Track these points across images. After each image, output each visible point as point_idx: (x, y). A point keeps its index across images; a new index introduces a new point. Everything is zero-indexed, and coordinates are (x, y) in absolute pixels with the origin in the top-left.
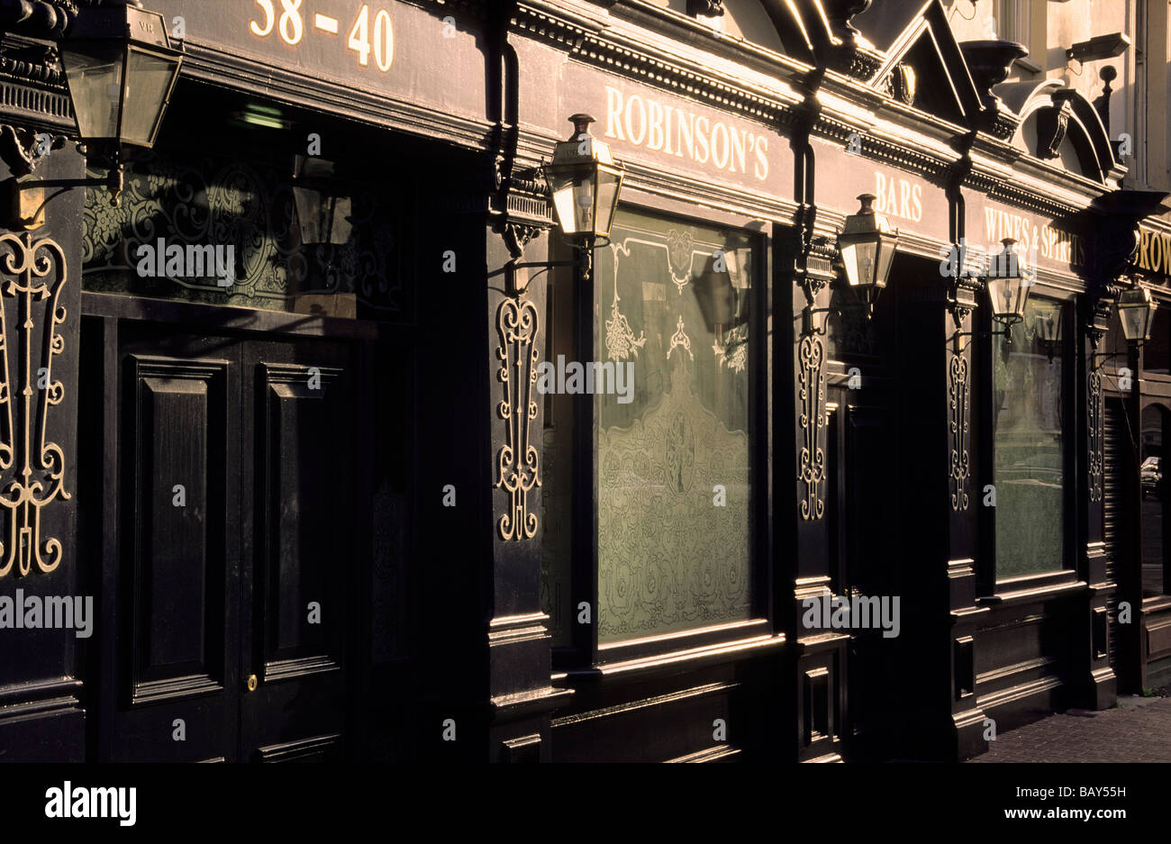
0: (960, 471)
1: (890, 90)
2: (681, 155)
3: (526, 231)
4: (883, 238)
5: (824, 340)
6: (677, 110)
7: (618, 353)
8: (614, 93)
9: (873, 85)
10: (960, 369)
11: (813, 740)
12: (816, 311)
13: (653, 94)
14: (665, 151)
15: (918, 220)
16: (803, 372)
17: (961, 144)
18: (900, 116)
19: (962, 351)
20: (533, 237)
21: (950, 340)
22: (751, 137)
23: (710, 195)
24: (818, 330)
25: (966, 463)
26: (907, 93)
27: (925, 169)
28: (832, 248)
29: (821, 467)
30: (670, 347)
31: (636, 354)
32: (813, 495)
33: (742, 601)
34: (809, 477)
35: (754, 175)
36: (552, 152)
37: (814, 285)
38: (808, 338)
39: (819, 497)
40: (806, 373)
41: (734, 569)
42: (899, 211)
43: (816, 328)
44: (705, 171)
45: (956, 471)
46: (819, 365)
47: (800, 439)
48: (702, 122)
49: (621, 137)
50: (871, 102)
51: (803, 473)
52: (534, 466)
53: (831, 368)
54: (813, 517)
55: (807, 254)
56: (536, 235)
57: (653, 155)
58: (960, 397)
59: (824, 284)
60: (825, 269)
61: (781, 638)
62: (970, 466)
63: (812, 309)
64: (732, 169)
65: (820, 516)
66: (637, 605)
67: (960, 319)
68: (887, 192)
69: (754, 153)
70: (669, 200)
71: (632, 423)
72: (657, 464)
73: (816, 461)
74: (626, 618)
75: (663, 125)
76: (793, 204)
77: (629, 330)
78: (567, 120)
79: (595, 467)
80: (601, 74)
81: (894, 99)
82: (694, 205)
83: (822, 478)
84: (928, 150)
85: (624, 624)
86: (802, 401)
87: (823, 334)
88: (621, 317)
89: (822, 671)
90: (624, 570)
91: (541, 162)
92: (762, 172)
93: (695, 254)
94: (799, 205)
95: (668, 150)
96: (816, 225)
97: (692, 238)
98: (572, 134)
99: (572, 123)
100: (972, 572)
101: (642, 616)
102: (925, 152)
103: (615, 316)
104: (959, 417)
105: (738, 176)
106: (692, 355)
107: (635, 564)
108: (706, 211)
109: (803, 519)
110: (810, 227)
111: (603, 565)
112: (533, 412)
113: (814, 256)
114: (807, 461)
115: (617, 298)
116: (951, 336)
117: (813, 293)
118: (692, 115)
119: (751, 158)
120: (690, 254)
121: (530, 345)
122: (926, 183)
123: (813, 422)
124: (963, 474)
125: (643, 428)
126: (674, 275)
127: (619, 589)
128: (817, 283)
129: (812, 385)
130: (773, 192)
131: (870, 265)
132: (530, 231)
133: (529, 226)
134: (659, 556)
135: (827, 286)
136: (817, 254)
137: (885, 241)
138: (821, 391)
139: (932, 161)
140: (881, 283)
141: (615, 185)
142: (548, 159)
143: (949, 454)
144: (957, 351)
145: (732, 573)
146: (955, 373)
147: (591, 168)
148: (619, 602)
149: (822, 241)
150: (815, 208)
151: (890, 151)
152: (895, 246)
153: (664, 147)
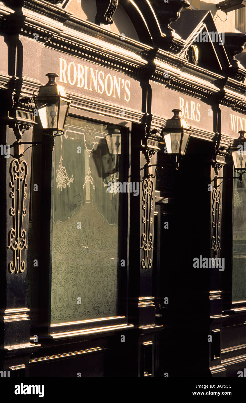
0: (216, 246)
1: (187, 57)
2: (92, 90)
3: (24, 127)
4: (184, 131)
5: (154, 180)
6: (90, 68)
7: (61, 185)
8: (63, 61)
9: (180, 55)
10: (217, 195)
11: (145, 376)
12: (151, 166)
13: (80, 61)
14: (85, 88)
15: (199, 121)
16: (144, 196)
17: (220, 83)
18: (192, 70)
19: (218, 186)
20: (26, 130)
21: (212, 181)
22: (123, 80)
23: (104, 109)
24: (152, 175)
25: (219, 243)
26: (195, 59)
27: (202, 96)
28: (159, 135)
29: (151, 243)
30: (84, 182)
31: (69, 186)
32: (147, 256)
33: (114, 307)
34: (146, 248)
35: (124, 99)
36: (38, 90)
37: (150, 153)
38: (146, 179)
39: (150, 257)
40: (146, 196)
41: (110, 291)
42: (190, 117)
43: (150, 174)
44: (102, 98)
45: (214, 246)
46: (152, 193)
47: (142, 229)
48: (101, 74)
49: (66, 82)
50: (178, 64)
51: (143, 245)
52: (24, 239)
53: (156, 194)
54: (147, 267)
55: (147, 138)
56: (28, 129)
57: (80, 90)
58: (217, 209)
59: (155, 153)
60: (155, 145)
61: (132, 326)
62: (221, 244)
63: (149, 165)
64: (114, 96)
65: (150, 267)
66: (67, 307)
67: (218, 170)
68: (184, 107)
69: (124, 88)
70: (85, 111)
71: (67, 219)
72: (77, 239)
73: (149, 240)
74: (63, 313)
75: (84, 76)
76: (142, 114)
77: (67, 174)
78: (45, 75)
79: (51, 240)
80: (57, 52)
81: (189, 62)
82: (97, 114)
83: (152, 249)
84: (204, 87)
85: (61, 315)
86: (143, 210)
87: (154, 177)
88: (64, 168)
89: (149, 343)
90: (62, 290)
91: (33, 95)
92: (127, 98)
93: (96, 137)
94: (144, 114)
95: (86, 88)
96: (152, 124)
97: (95, 130)
98: (47, 82)
99: (48, 77)
100: (220, 297)
101: (70, 312)
102: (202, 88)
103: (61, 168)
104: (216, 219)
105: (116, 100)
106: (94, 187)
107: (67, 287)
108: (102, 117)
109: (142, 268)
110: (149, 125)
111: (53, 287)
112: (24, 213)
113: (150, 139)
114: (145, 240)
115: (62, 159)
116: (213, 179)
117: (149, 157)
118: (97, 71)
119: (123, 91)
120: (94, 137)
121: (24, 181)
122: (203, 103)
123: (148, 220)
124: (218, 248)
125: (72, 222)
126: (87, 148)
127: (60, 299)
128: (151, 152)
129: (148, 202)
130: (132, 107)
131: (177, 144)
132: (25, 127)
133: (25, 125)
134: (78, 283)
135: (156, 153)
136: (152, 138)
137: (185, 132)
138: (152, 205)
139: (206, 92)
140: (183, 153)
141: (67, 106)
142: (36, 94)
143: (211, 237)
144: (216, 186)
145: (110, 293)
146: (215, 197)
147: (57, 99)
148: (60, 305)
149: (155, 131)
150: (152, 115)
151: (186, 87)
152: (190, 134)
153: (84, 86)
